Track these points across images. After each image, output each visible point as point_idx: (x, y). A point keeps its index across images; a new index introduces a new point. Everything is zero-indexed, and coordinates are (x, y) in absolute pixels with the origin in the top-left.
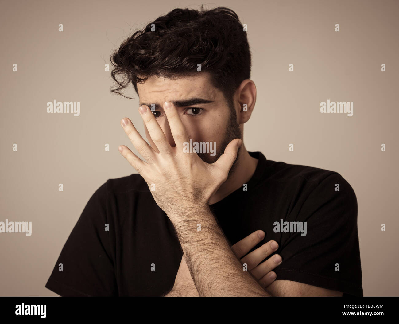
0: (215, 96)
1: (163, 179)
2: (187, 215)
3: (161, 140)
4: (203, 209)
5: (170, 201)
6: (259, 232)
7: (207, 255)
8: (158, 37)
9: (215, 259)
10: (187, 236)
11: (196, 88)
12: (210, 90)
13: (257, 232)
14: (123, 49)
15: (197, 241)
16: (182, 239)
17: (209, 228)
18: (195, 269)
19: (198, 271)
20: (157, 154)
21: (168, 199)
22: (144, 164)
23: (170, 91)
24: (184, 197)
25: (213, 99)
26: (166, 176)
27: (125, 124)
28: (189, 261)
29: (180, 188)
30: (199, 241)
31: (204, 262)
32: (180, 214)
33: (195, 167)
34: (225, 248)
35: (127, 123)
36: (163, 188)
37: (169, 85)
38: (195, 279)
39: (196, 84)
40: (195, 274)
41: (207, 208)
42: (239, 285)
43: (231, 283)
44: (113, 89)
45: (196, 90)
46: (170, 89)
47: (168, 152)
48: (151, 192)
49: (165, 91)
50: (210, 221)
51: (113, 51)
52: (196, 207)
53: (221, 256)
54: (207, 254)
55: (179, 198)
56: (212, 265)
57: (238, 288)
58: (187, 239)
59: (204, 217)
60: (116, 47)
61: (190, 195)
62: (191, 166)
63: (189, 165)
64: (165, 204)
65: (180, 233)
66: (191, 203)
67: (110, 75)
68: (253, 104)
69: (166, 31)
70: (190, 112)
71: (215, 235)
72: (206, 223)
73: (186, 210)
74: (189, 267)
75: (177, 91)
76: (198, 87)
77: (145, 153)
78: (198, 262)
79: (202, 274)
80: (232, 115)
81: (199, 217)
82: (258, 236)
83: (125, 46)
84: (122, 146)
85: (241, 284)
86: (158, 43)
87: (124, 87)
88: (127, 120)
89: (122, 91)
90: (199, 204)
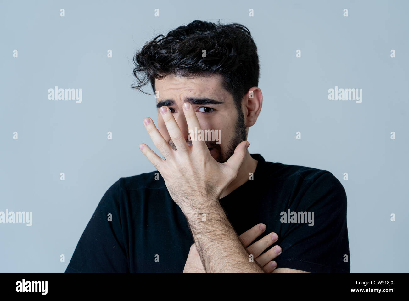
0: (225, 98)
1: (179, 175)
2: (200, 209)
3: (179, 138)
4: (214, 203)
5: (185, 195)
6: (260, 225)
8: (178, 41)
9: (226, 248)
10: (199, 227)
11: (209, 89)
12: (221, 92)
13: (259, 225)
14: (146, 49)
15: (209, 232)
16: (195, 230)
17: (220, 221)
18: (206, 257)
19: (209, 259)
20: (174, 151)
21: (182, 193)
22: (161, 160)
23: (186, 89)
24: (198, 192)
25: (223, 101)
26: (182, 171)
27: (147, 123)
28: (201, 251)
29: (194, 184)
31: (215, 251)
32: (194, 207)
33: (208, 164)
34: (234, 239)
35: (149, 122)
36: (179, 183)
37: (185, 84)
38: (206, 267)
39: (209, 86)
40: (207, 262)
41: (217, 203)
44: (134, 86)
45: (208, 91)
46: (186, 87)
47: (185, 150)
48: (167, 187)
49: (180, 88)
50: (220, 214)
51: (137, 51)
52: (209, 201)
53: (231, 246)
54: (218, 244)
55: (193, 192)
56: (222, 254)
58: (200, 231)
59: (215, 211)
60: (140, 48)
61: (203, 190)
62: (205, 164)
63: (203, 163)
64: (180, 198)
65: (193, 225)
66: (204, 198)
67: (132, 72)
68: (259, 110)
69: (186, 37)
70: (202, 110)
71: (225, 227)
72: (217, 216)
73: (199, 204)
74: (200, 257)
75: (192, 90)
76: (211, 88)
77: (164, 149)
78: (209, 251)
79: (212, 262)
80: (240, 117)
81: (211, 211)
82: (260, 229)
83: (147, 47)
84: (143, 144)
86: (178, 46)
87: (145, 84)
88: (149, 119)
89: (142, 88)
90: (211, 199)
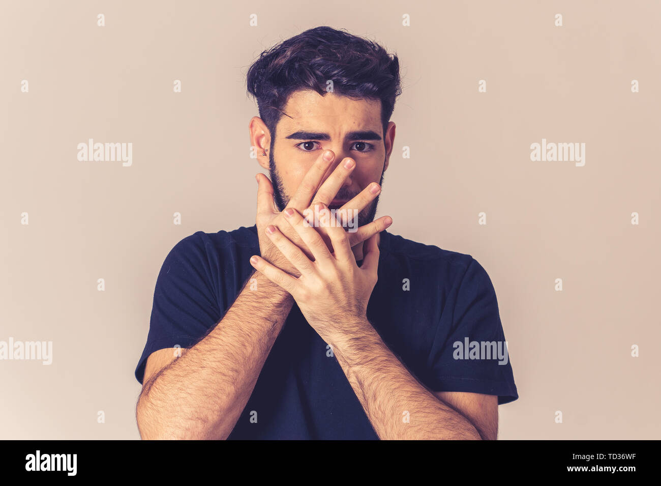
7: (383, 376)
30: (372, 360)
42: (425, 404)
43: (416, 403)
57: (426, 407)
85: (426, 403)
